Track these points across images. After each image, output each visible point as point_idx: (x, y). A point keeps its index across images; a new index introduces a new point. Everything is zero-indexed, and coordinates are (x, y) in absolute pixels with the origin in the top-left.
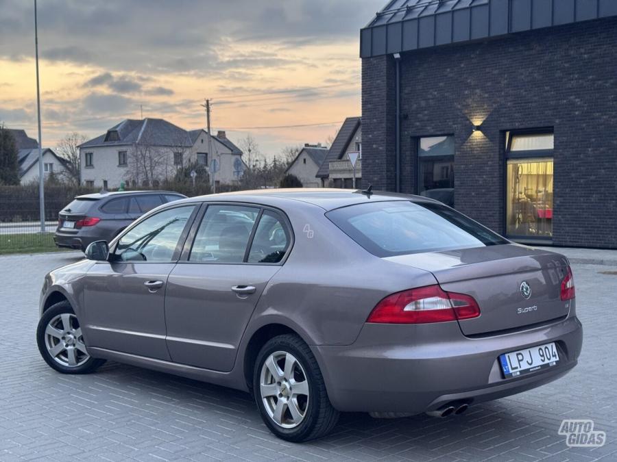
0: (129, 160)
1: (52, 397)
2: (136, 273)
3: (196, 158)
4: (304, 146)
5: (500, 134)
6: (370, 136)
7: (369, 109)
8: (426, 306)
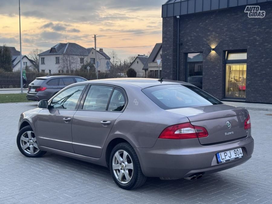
0: (60, 61)
1: (23, 167)
2: (60, 114)
3: (90, 61)
4: (137, 56)
5: (223, 52)
6: (166, 52)
7: (165, 40)
8: (184, 132)
